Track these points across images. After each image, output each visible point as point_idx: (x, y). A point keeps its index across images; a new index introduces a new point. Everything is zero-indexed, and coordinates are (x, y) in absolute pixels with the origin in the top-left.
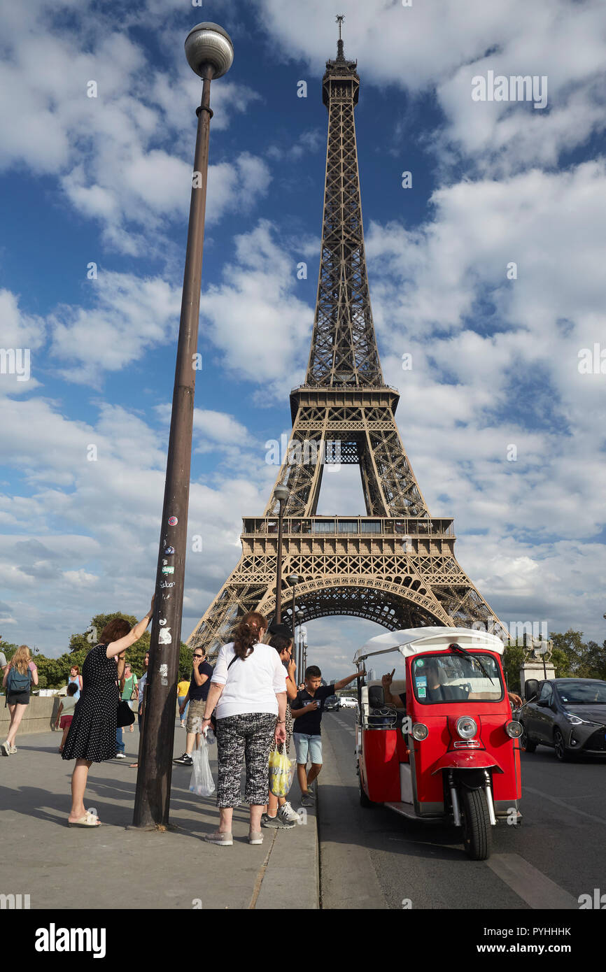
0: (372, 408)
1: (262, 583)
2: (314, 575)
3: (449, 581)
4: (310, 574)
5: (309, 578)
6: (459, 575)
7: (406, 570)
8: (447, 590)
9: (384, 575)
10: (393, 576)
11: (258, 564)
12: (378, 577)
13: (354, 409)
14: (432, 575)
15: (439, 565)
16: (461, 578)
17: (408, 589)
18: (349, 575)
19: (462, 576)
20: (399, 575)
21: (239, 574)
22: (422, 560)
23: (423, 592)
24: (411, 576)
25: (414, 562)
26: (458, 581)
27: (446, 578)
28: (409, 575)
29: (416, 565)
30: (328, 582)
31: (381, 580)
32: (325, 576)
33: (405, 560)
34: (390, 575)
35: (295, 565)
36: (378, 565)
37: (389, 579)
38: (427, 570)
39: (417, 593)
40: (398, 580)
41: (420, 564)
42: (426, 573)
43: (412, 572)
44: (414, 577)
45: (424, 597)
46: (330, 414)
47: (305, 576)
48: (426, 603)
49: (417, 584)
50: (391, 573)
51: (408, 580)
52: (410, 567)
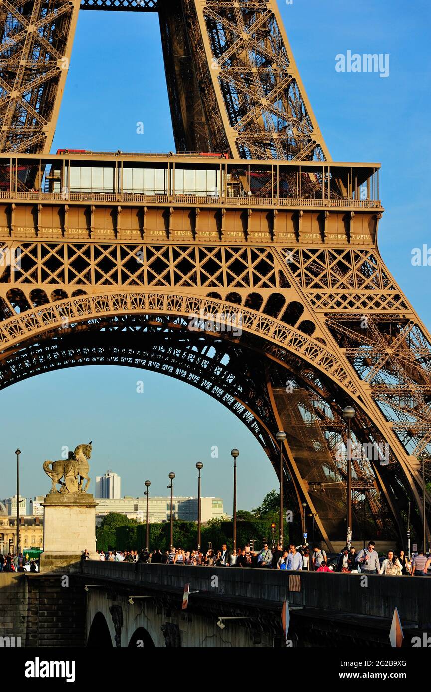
2: (69, 288)
3: (364, 304)
4: (61, 286)
5: (60, 294)
6: (385, 292)
7: (272, 280)
8: (354, 323)
9: (224, 290)
10: (244, 292)
12: (209, 295)
14: (328, 291)
15: (343, 269)
16: (389, 299)
17: (277, 322)
18: (147, 289)
19: (393, 293)
20: (257, 289)
22: (307, 257)
23: (308, 327)
24: (283, 292)
26: (383, 304)
27: (357, 297)
28: (278, 290)
30: (101, 304)
31: (217, 301)
32: (94, 290)
33: (270, 257)
34: (238, 290)
35: (27, 263)
36: (211, 267)
37: (235, 298)
38: (317, 280)
39: (294, 330)
40: (254, 301)
41: (303, 267)
42: (316, 286)
43: (285, 284)
44: (290, 296)
45: (311, 339)
47: (49, 289)
48: (315, 352)
49: (295, 310)
50: (239, 285)
51: (276, 302)
52: (281, 272)
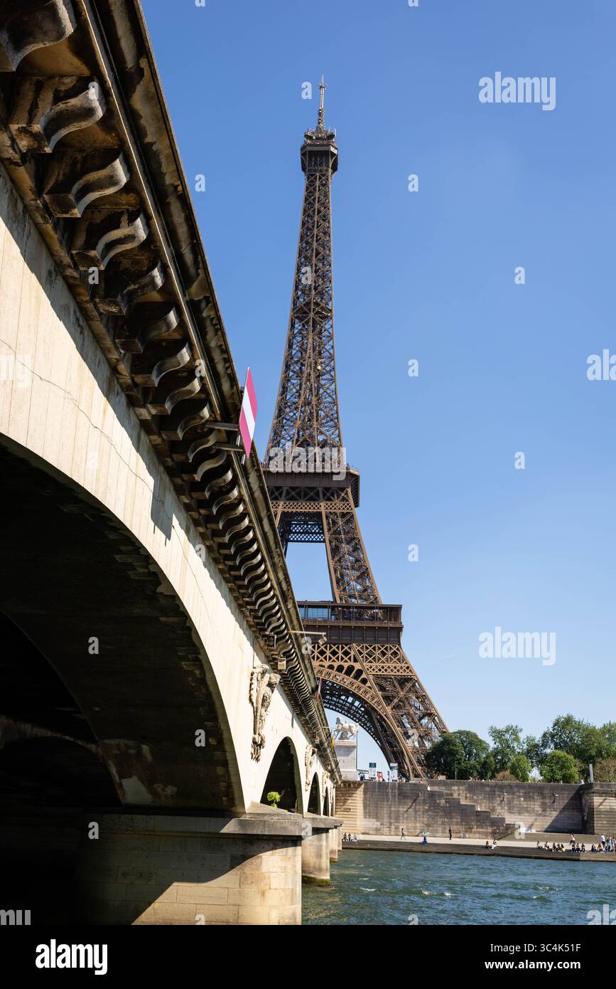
0: (331, 488)
3: (392, 671)
6: (403, 665)
7: (350, 659)
8: (385, 678)
9: (327, 664)
10: (336, 665)
12: (320, 665)
13: (312, 489)
14: (375, 664)
15: (383, 654)
16: (404, 668)
17: (350, 679)
19: (407, 665)
20: (342, 663)
22: (367, 648)
23: (364, 681)
24: (354, 664)
25: (358, 650)
26: (401, 671)
27: (389, 667)
28: (352, 663)
29: (361, 653)
31: (323, 668)
33: (349, 648)
34: (333, 663)
36: (322, 652)
37: (331, 667)
38: (370, 659)
39: (358, 683)
40: (340, 669)
41: (365, 652)
42: (370, 662)
43: (355, 661)
44: (357, 666)
45: (364, 687)
46: (288, 493)
48: (366, 692)
49: (360, 672)
50: (334, 661)
51: (350, 669)
52: (354, 656)
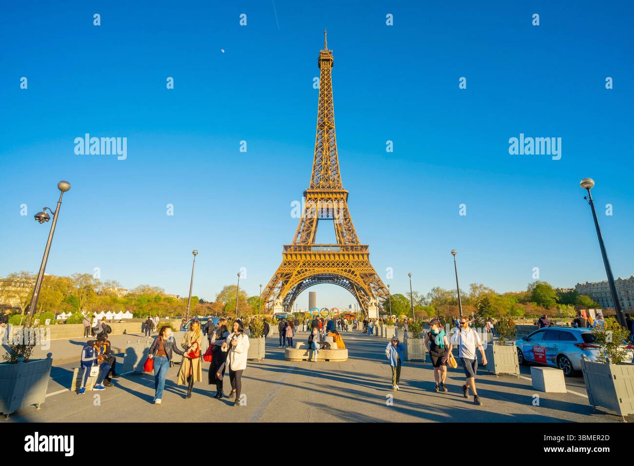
0: (337, 198)
1: (290, 272)
2: (311, 269)
7: (349, 267)
8: (364, 274)
9: (340, 269)
10: (344, 269)
11: (289, 264)
12: (338, 269)
13: (330, 198)
14: (359, 268)
15: (362, 264)
17: (350, 274)
18: (326, 269)
19: (372, 268)
20: (346, 268)
21: (282, 268)
22: (356, 262)
23: (356, 275)
26: (370, 271)
27: (365, 270)
29: (353, 264)
30: (318, 271)
32: (316, 269)
33: (349, 262)
35: (304, 264)
36: (338, 264)
37: (342, 270)
38: (357, 266)
39: (353, 276)
40: (346, 270)
41: (355, 264)
43: (351, 267)
44: (352, 269)
45: (356, 278)
47: (308, 269)
49: (353, 272)
51: (350, 270)
52: (351, 265)
